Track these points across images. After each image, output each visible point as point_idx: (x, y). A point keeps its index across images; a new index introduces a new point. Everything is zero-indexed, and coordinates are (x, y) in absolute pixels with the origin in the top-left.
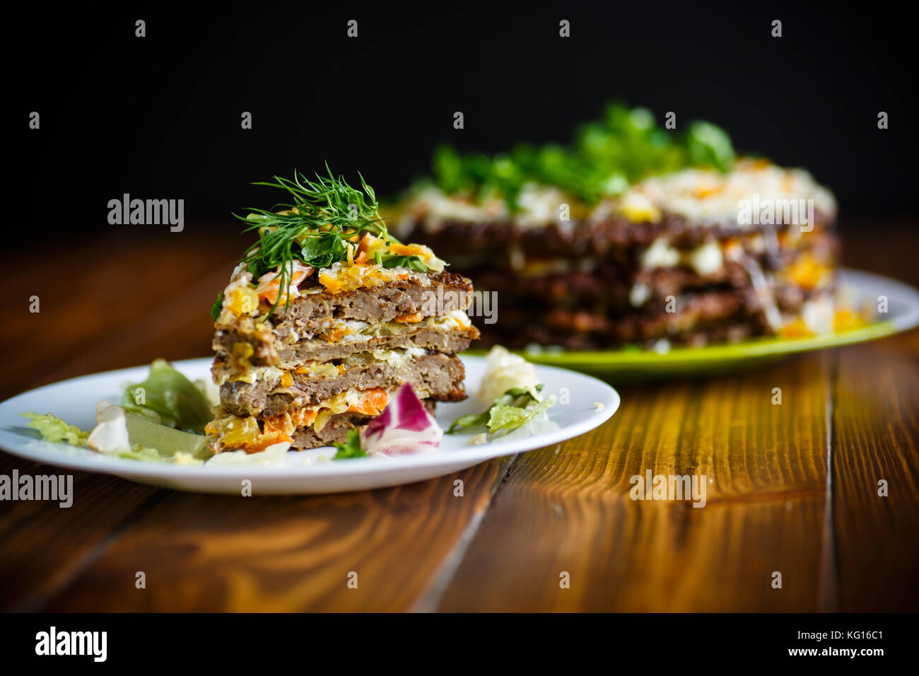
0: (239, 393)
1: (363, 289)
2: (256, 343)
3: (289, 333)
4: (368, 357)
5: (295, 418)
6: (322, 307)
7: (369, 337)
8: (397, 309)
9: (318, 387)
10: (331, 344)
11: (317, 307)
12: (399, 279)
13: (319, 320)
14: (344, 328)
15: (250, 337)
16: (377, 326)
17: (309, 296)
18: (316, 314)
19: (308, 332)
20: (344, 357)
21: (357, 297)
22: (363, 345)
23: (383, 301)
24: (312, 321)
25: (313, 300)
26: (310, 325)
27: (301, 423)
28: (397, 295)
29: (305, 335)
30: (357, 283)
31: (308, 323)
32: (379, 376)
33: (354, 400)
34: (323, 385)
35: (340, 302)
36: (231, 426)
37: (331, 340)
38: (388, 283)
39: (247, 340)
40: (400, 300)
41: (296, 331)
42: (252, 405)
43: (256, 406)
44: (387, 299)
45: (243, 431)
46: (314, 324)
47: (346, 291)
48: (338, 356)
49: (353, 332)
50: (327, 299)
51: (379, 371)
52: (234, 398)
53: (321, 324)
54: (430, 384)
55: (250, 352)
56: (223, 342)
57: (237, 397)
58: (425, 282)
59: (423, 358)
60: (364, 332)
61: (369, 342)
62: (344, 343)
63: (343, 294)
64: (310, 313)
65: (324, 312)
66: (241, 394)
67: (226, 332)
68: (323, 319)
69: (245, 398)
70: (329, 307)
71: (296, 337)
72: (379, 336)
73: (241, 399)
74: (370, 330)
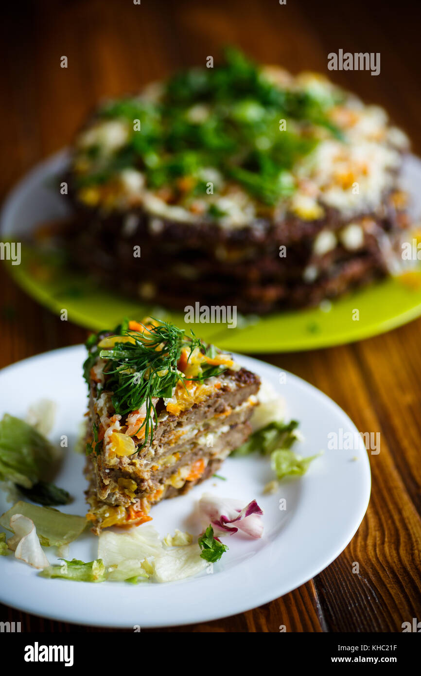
0: (115, 497)
1: (195, 406)
2: (139, 481)
3: (148, 451)
4: (194, 444)
5: (149, 497)
6: (169, 427)
7: (196, 432)
8: (216, 411)
9: (163, 475)
10: (173, 445)
11: (166, 428)
12: (217, 391)
13: (167, 435)
14: (180, 433)
15: (133, 475)
16: (200, 424)
17: (160, 422)
18: (165, 432)
19: (160, 446)
20: (180, 450)
21: (191, 412)
22: (192, 439)
23: (206, 409)
24: (162, 438)
25: (164, 425)
26: (162, 441)
27: (153, 500)
28: (216, 402)
29: (159, 448)
30: (191, 404)
31: (161, 440)
32: (201, 453)
33: (185, 473)
34: (166, 471)
35: (180, 420)
36: (107, 515)
37: (172, 443)
38: (210, 396)
39: (131, 478)
40: (217, 405)
41: (153, 448)
42: (124, 502)
43: (126, 502)
44: (209, 406)
45: (117, 518)
46: (165, 440)
47: (183, 410)
48: (176, 451)
49: (187, 432)
50: (173, 421)
51: (201, 449)
52: (111, 499)
53: (168, 438)
54: (232, 445)
55: (135, 487)
56: (110, 476)
57: (113, 499)
58: (232, 385)
59: (228, 433)
60: (193, 429)
61: (196, 435)
62: (180, 442)
63: (182, 413)
64: (162, 432)
65: (170, 428)
66: (117, 497)
67: (112, 470)
68: (170, 435)
69: (119, 499)
70: (173, 425)
71: (153, 452)
72: (202, 429)
73: (116, 500)
74: (197, 427)
